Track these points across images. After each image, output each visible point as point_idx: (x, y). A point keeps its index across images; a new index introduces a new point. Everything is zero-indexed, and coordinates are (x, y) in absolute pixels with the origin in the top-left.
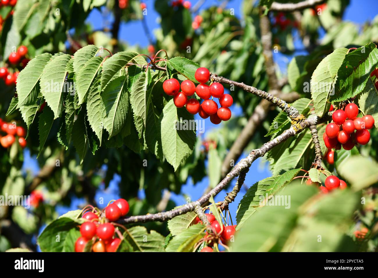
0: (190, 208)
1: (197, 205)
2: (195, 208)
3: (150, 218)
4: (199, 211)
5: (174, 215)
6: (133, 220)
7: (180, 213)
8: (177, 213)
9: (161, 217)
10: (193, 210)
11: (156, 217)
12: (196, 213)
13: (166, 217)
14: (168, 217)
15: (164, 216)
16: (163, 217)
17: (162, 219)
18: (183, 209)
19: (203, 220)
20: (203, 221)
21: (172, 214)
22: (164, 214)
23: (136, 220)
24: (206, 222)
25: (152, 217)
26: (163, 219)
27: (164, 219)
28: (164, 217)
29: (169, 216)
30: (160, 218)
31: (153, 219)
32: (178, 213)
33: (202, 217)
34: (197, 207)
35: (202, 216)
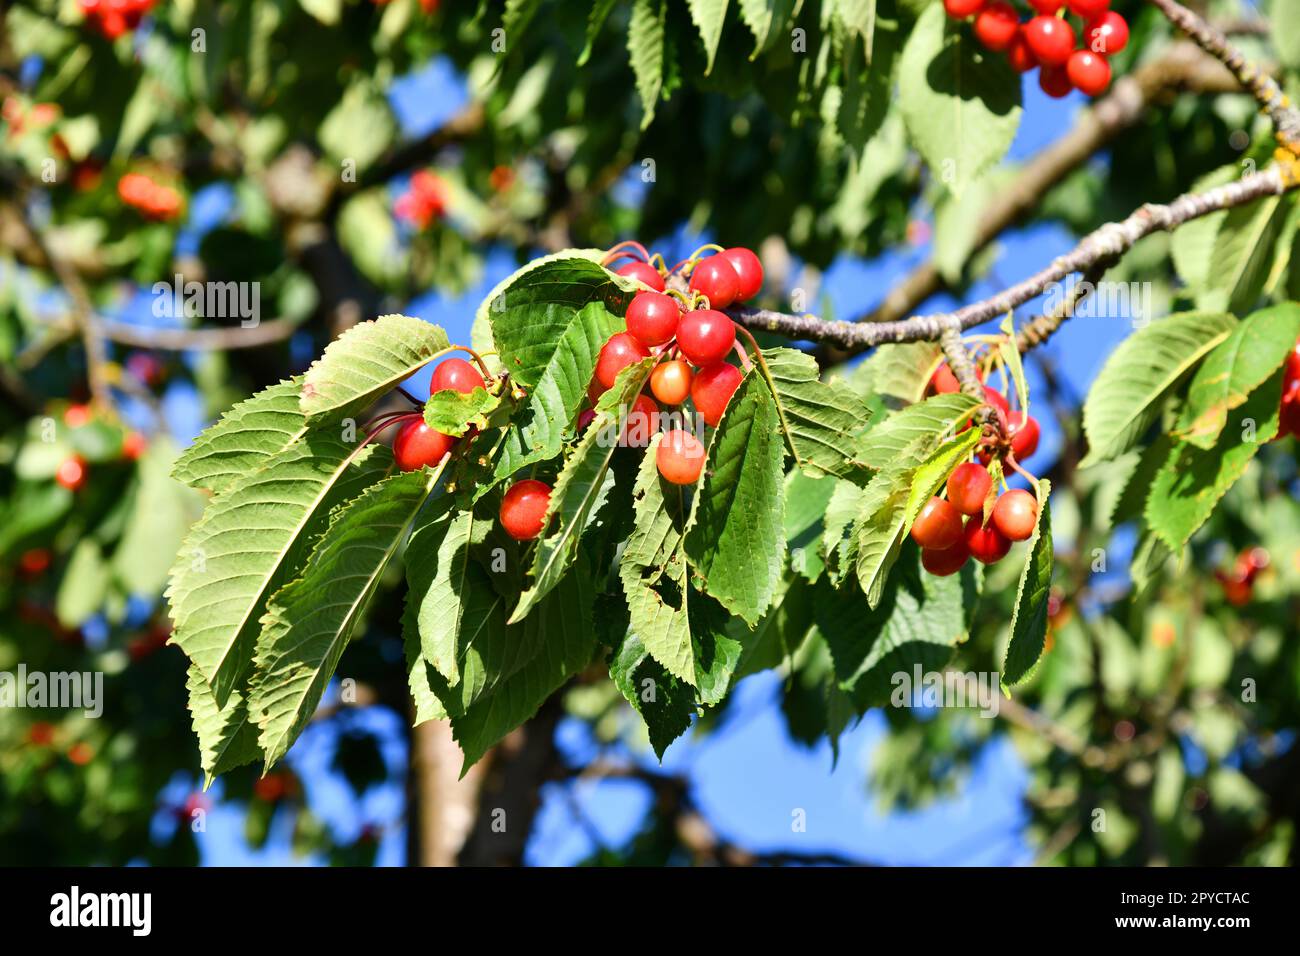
0: (930, 330)
1: (950, 328)
2: (944, 336)
3: (812, 330)
4: (954, 347)
5: (880, 339)
6: (762, 322)
7: (900, 337)
8: (891, 336)
9: (845, 336)
10: (938, 338)
11: (830, 330)
12: (943, 350)
13: (857, 338)
14: (862, 340)
15: (852, 333)
16: (850, 337)
17: (844, 341)
18: (909, 329)
19: (963, 378)
20: (964, 382)
21: (878, 335)
22: (854, 328)
23: (773, 325)
24: (974, 386)
25: (820, 328)
26: (847, 342)
27: (850, 344)
28: (854, 337)
29: (866, 339)
30: (840, 337)
31: (820, 333)
32: (894, 335)
33: (961, 367)
34: (950, 333)
35: (962, 364)
